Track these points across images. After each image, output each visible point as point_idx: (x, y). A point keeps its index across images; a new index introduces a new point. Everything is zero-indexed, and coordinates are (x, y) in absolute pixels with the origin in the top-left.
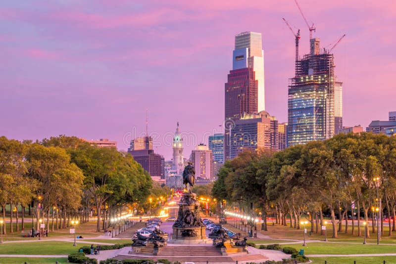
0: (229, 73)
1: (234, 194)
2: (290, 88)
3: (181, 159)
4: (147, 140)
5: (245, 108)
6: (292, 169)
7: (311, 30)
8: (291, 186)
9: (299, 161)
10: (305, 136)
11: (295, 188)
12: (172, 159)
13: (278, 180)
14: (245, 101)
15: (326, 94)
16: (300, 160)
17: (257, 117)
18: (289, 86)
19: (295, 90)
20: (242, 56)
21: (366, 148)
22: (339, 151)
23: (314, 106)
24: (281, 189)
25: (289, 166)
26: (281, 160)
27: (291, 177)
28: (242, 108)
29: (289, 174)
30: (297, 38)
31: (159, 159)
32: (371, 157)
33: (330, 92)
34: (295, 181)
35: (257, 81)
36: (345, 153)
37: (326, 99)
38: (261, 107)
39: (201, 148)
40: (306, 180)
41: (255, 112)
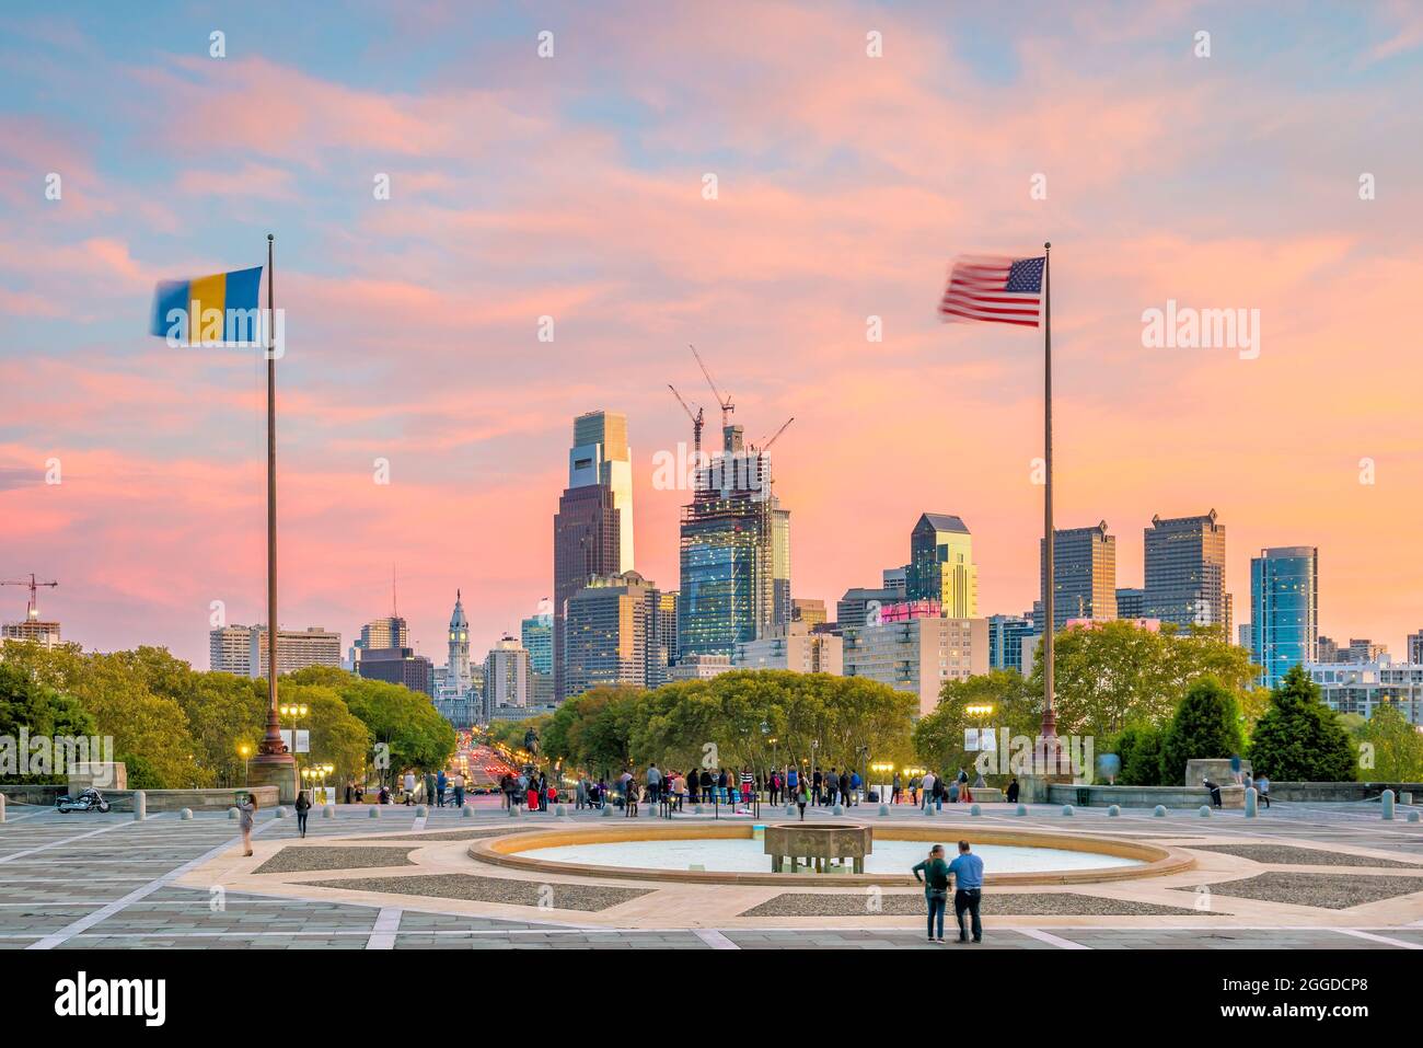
0: (562, 495)
1: (581, 754)
2: (685, 524)
3: (464, 664)
4: (396, 626)
5: (595, 565)
6: (663, 721)
7: (724, 409)
8: (663, 746)
9: (675, 711)
10: (714, 620)
11: (668, 749)
12: (446, 665)
13: (645, 737)
14: (595, 552)
15: (755, 539)
16: (676, 709)
17: (619, 584)
18: (682, 521)
19: (694, 528)
20: (589, 460)
21: (768, 693)
22: (730, 698)
23: (733, 560)
24: (650, 750)
25: (661, 718)
26: (651, 706)
27: (662, 733)
28: (588, 565)
29: (660, 729)
30: (698, 425)
31: (423, 666)
32: (775, 707)
33: (764, 532)
34: (669, 738)
35: (619, 511)
36: (738, 701)
37: (755, 547)
38: (627, 563)
39: (507, 646)
40: (684, 738)
41: (616, 573)
